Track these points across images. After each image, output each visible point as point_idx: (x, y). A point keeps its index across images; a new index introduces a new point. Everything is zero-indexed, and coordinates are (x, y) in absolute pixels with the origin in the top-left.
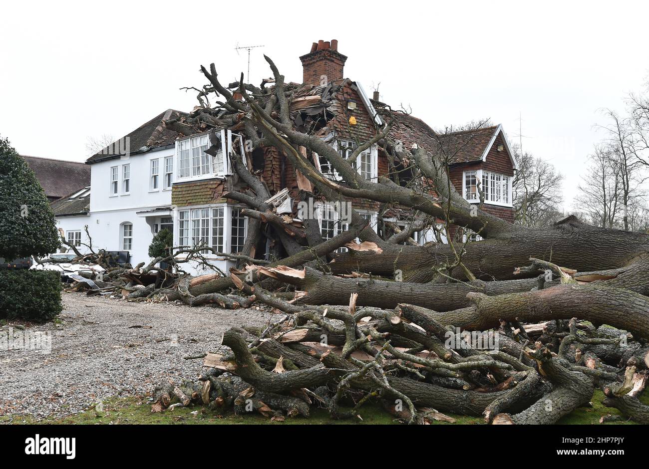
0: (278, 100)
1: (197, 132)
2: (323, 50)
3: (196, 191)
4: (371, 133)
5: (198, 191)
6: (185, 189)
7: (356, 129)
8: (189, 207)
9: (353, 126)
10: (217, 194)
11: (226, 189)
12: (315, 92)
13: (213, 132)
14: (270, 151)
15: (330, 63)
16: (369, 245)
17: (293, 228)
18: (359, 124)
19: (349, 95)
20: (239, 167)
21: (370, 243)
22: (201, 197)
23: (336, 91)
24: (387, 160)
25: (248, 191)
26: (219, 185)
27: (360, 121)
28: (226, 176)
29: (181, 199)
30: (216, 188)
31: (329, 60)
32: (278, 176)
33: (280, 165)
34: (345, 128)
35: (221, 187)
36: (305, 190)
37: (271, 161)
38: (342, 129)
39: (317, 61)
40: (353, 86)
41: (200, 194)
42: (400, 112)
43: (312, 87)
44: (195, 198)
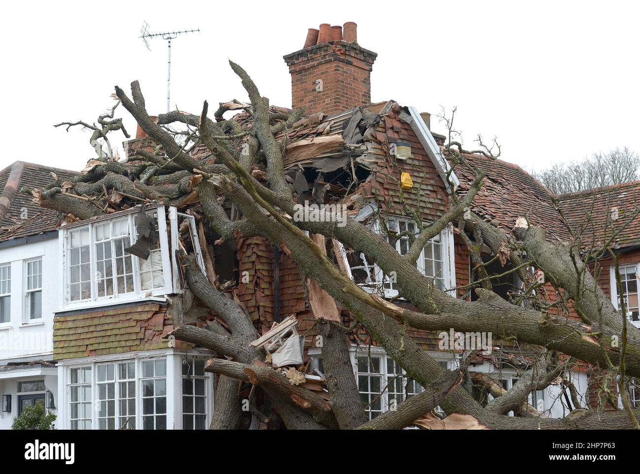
0: (260, 146)
1: (106, 212)
2: (332, 43)
3: (106, 327)
4: (439, 202)
5: (111, 327)
6: (81, 324)
7: (413, 197)
8: (92, 359)
9: (407, 190)
10: (151, 332)
11: (170, 322)
12: (328, 128)
13: (140, 212)
14: (249, 245)
15: (346, 68)
16: (460, 420)
17: (307, 394)
18: (417, 186)
19: (397, 132)
20: (194, 278)
21: (462, 417)
22: (118, 338)
23: (373, 126)
24: (468, 251)
25: (213, 324)
26: (156, 313)
27: (419, 180)
28: (170, 295)
29: (73, 343)
30: (149, 319)
31: (342, 61)
32: (267, 292)
33: (271, 271)
34: (392, 196)
35: (160, 318)
36: (326, 318)
37: (253, 262)
38: (387, 198)
39: (320, 64)
40: (403, 116)
41: (115, 332)
42: (478, 154)
43: (321, 118)
44: (105, 340)
